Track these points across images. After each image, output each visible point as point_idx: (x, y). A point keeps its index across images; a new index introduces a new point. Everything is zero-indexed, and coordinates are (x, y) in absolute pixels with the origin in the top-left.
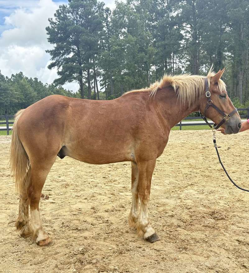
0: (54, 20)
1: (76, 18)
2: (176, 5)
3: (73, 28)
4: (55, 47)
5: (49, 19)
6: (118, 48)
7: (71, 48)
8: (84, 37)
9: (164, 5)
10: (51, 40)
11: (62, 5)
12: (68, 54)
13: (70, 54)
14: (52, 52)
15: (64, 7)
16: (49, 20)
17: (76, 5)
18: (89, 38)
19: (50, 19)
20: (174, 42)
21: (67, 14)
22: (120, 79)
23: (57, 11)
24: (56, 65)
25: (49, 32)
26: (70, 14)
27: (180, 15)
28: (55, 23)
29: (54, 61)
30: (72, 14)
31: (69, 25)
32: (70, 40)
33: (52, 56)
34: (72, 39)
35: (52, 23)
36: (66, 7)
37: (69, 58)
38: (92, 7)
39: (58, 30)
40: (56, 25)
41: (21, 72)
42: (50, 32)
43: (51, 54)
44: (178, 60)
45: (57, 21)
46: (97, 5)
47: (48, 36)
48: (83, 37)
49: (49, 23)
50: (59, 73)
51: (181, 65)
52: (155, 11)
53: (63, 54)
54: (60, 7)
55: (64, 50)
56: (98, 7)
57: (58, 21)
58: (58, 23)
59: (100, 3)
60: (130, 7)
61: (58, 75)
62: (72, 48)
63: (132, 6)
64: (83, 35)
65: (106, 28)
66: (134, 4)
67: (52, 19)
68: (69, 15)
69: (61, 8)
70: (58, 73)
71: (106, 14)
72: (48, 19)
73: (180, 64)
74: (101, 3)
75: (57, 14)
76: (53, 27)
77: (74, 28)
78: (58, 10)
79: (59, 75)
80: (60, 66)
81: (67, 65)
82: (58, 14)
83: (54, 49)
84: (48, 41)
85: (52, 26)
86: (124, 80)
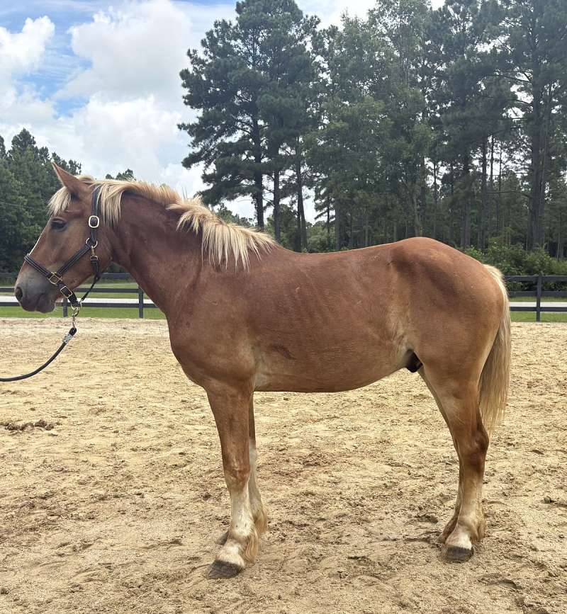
0: (201, 55)
1: (252, 51)
2: (489, 27)
3: (241, 75)
4: (200, 118)
5: (189, 50)
6: (343, 125)
7: (238, 121)
8: (266, 97)
9: (467, 25)
10: (192, 101)
11: (221, 21)
12: (230, 135)
13: (234, 135)
14: (192, 129)
15: (225, 26)
16: (189, 54)
17: (251, 21)
18: (277, 98)
19: (192, 53)
20: (485, 113)
21: (233, 43)
22: (346, 198)
23: (207, 34)
24: (201, 159)
25: (187, 82)
26: (239, 41)
27: (499, 51)
28: (203, 62)
29: (197, 150)
30: (243, 41)
31: (234, 68)
32: (236, 101)
33: (193, 138)
34: (240, 98)
35: (196, 61)
36: (230, 24)
37: (231, 143)
38: (288, 27)
39: (209, 77)
40: (204, 65)
41: (129, 171)
42: (190, 82)
43: (191, 134)
44: (506, 154)
45: (207, 57)
46: (301, 23)
47: (186, 92)
48: (264, 96)
49: (188, 60)
50: (206, 178)
51: (514, 165)
52: (443, 38)
53: (220, 134)
54: (216, 25)
55: (222, 125)
56: (303, 28)
57: (211, 58)
58: (210, 61)
59: (309, 18)
60: (376, 29)
61: (204, 182)
62: (240, 121)
63: (380, 27)
64: (264, 91)
65: (328, 74)
66: (385, 25)
67: (195, 52)
68: (236, 43)
69: (219, 27)
70: (203, 178)
71: (330, 42)
72: (187, 51)
73: (510, 163)
74: (312, 17)
75: (207, 40)
76: (197, 72)
77: (243, 75)
78: (212, 32)
79: (206, 184)
80: (209, 163)
81: (224, 161)
82: (210, 42)
83: (197, 121)
84: (185, 102)
85: (195, 68)
86: (355, 199)
